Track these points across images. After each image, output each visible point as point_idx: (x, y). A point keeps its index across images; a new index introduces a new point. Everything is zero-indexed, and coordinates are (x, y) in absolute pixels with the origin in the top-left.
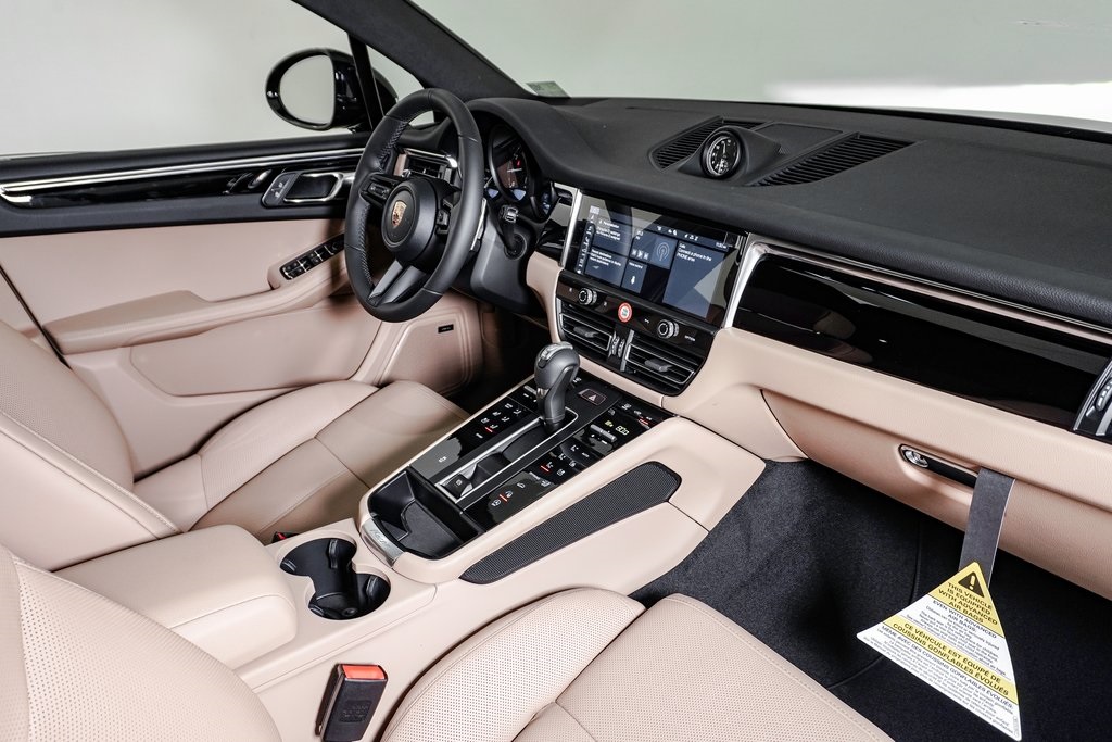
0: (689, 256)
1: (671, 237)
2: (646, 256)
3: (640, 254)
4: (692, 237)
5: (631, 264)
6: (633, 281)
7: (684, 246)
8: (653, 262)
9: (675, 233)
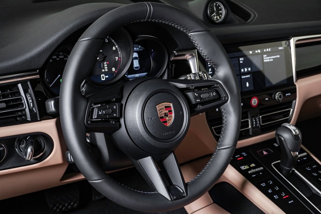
0: (270, 59)
1: (258, 53)
2: (249, 69)
3: (246, 70)
4: (267, 50)
5: (243, 77)
6: (248, 85)
7: (266, 56)
8: (254, 70)
9: (259, 51)
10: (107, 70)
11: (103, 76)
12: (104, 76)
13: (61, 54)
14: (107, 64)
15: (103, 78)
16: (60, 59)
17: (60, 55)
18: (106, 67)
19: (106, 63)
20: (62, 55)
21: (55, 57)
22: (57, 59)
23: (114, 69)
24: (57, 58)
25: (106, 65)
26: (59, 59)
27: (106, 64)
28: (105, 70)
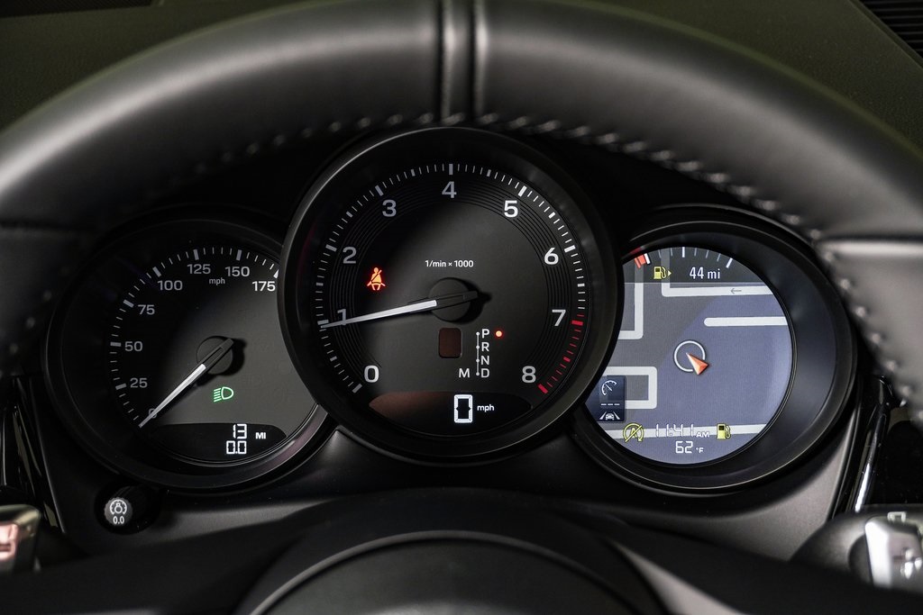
10: (484, 374)
11: (463, 403)
12: (471, 405)
13: (238, 258)
14: (490, 339)
15: (463, 414)
16: (231, 280)
17: (233, 263)
18: (485, 354)
19: (485, 332)
20: (240, 264)
21: (206, 268)
22: (211, 281)
23: (529, 374)
24: (215, 275)
25: (486, 346)
26: (222, 281)
27: (487, 338)
28: (473, 372)
